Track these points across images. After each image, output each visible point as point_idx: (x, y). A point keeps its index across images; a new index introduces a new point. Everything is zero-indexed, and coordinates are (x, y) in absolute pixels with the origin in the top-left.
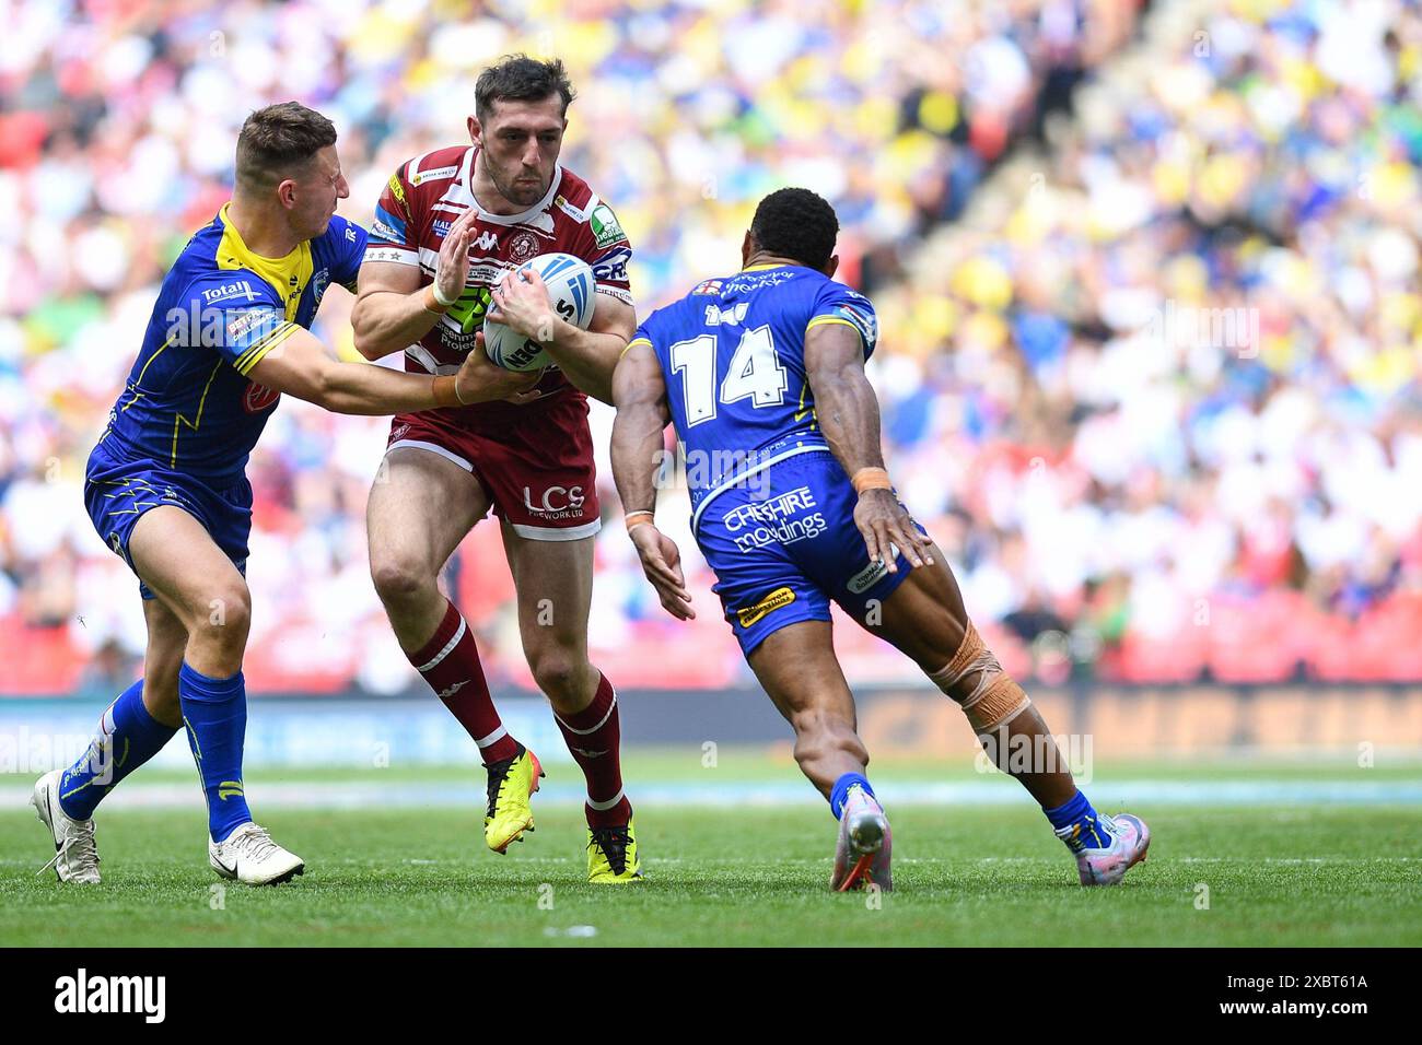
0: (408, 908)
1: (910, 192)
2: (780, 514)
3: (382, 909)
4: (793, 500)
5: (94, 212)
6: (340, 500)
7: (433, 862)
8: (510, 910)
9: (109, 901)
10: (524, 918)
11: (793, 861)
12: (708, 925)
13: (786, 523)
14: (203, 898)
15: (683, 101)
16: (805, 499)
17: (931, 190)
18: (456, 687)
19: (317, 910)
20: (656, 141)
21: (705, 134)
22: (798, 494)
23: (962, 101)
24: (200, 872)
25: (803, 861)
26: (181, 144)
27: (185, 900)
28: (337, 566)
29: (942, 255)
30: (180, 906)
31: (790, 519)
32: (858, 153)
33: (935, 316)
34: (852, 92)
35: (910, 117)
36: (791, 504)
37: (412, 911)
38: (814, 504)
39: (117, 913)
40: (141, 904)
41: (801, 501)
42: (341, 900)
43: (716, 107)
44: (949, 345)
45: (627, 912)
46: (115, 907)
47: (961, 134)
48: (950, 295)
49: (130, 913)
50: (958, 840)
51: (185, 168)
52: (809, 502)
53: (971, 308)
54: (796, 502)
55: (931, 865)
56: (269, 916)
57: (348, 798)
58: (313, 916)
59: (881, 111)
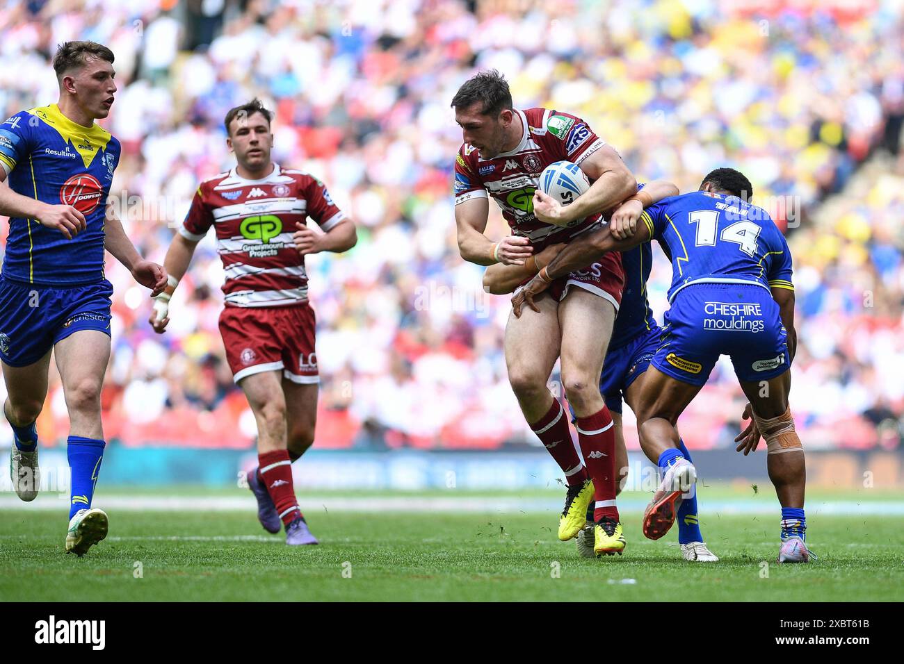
0: (533, 568)
1: (815, 178)
2: (742, 313)
3: (519, 568)
4: (751, 308)
5: (366, 183)
6: (500, 343)
7: (547, 542)
8: (589, 569)
9: (369, 561)
10: (597, 574)
11: (745, 544)
12: (697, 579)
13: (743, 319)
14: (420, 560)
15: (690, 126)
16: (757, 311)
17: (827, 177)
18: (555, 444)
19: (483, 568)
20: (676, 147)
21: (703, 144)
22: (754, 306)
23: (844, 128)
24: (418, 546)
25: (750, 544)
26: (414, 147)
27: (411, 562)
28: (496, 379)
29: (832, 212)
30: (407, 565)
31: (747, 318)
32: (786, 156)
33: (826, 246)
34: (783, 122)
35: (815, 136)
36: (750, 310)
37: (535, 569)
38: (761, 315)
39: (373, 569)
40: (386, 564)
41: (755, 311)
42: (496, 562)
43: (709, 129)
44: (835, 262)
45: (654, 572)
46: (372, 565)
47: (843, 146)
48: (836, 234)
49: (380, 569)
50: (836, 534)
51: (416, 159)
52: (759, 312)
53: (847, 241)
54: (752, 310)
55: (821, 547)
56: (457, 571)
57: (501, 507)
58: (481, 571)
59: (800, 132)
